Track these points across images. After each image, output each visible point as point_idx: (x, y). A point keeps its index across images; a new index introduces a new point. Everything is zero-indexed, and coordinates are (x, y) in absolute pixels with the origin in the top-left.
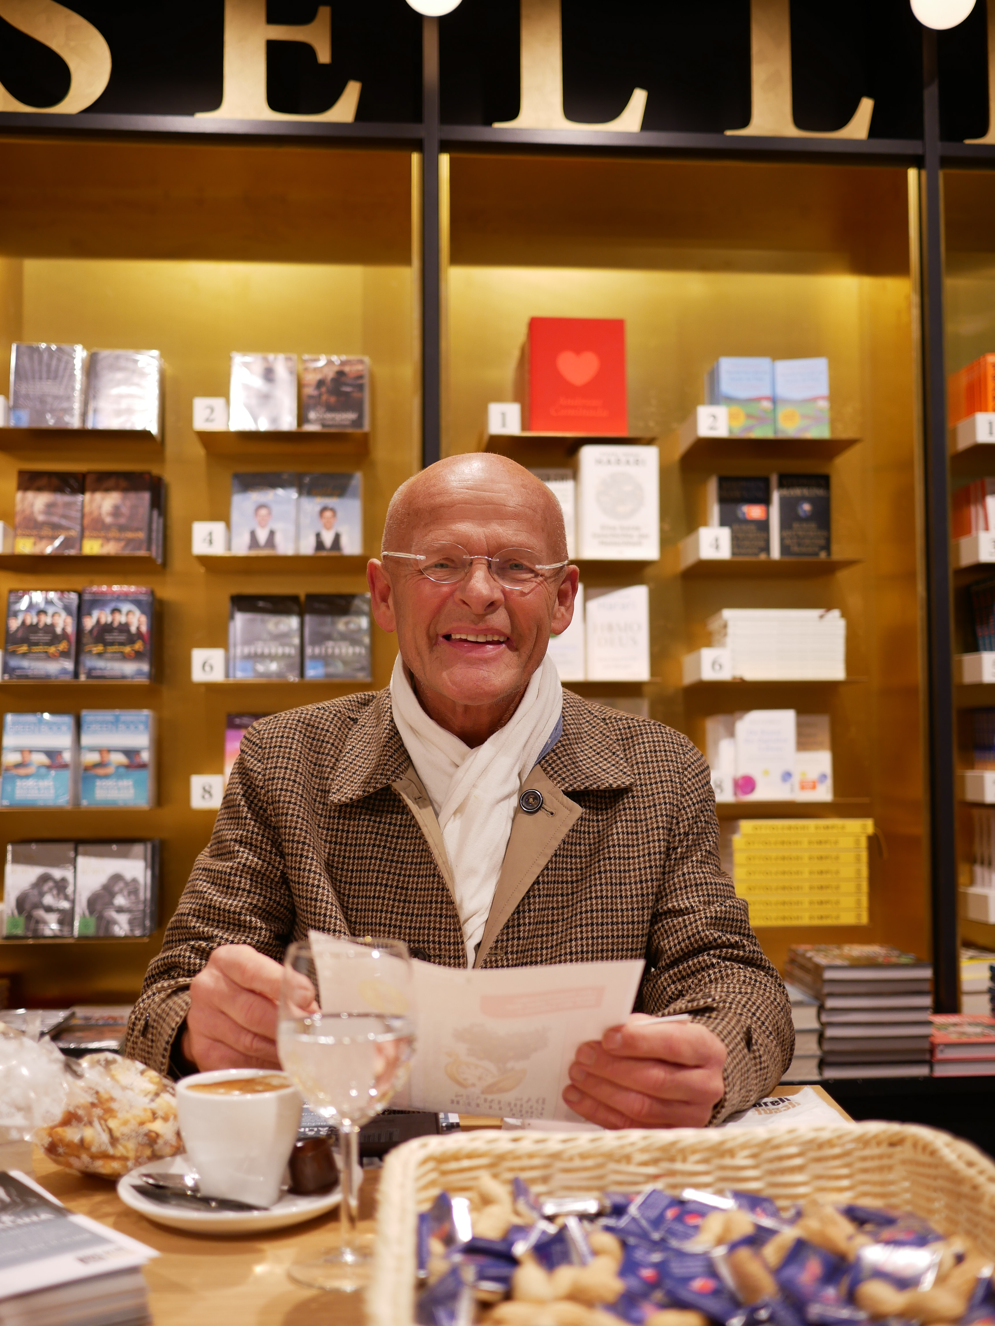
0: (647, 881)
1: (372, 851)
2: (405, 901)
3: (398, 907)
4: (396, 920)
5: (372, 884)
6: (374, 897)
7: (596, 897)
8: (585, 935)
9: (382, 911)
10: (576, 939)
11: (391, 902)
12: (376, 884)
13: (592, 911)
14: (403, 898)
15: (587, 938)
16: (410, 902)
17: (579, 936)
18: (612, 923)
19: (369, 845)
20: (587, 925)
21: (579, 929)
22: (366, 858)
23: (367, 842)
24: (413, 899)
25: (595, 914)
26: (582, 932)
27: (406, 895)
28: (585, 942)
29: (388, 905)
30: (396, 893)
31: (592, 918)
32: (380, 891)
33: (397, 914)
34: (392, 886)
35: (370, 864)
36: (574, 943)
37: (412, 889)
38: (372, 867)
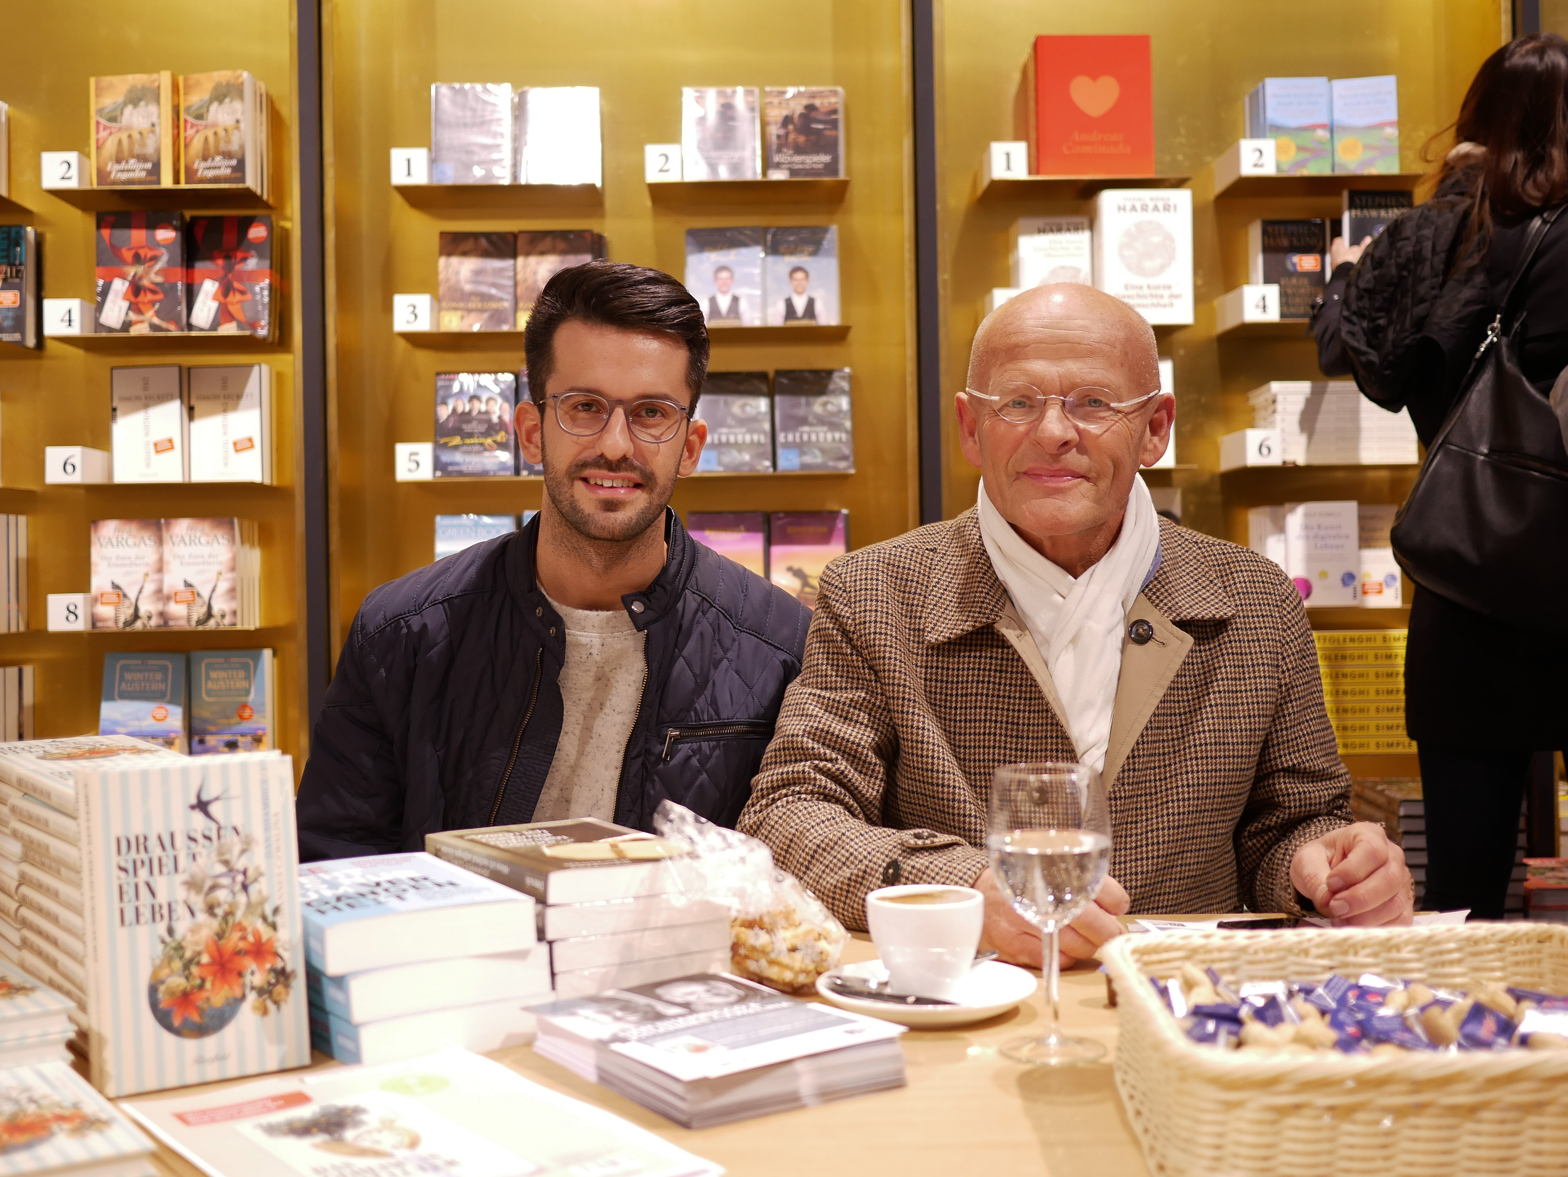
0: (1254, 716)
1: (977, 688)
2: (1017, 737)
3: (1011, 743)
4: (1011, 756)
5: (980, 720)
6: (984, 734)
7: (1210, 731)
8: (1200, 768)
9: (994, 747)
10: (1192, 772)
11: (1003, 738)
12: (985, 721)
13: (1206, 744)
14: (1014, 733)
15: (1203, 771)
16: (1022, 737)
17: (1195, 768)
18: (1225, 757)
19: (972, 682)
20: (1202, 758)
21: (1194, 762)
22: (971, 694)
23: (970, 679)
24: (1025, 734)
25: (1209, 748)
26: (1197, 765)
27: (1018, 730)
28: (1200, 775)
29: (1000, 741)
30: (1007, 729)
31: (1206, 751)
32: (990, 728)
33: (1011, 749)
34: (1002, 722)
35: (976, 701)
36: (1190, 775)
37: (1024, 724)
38: (978, 704)
